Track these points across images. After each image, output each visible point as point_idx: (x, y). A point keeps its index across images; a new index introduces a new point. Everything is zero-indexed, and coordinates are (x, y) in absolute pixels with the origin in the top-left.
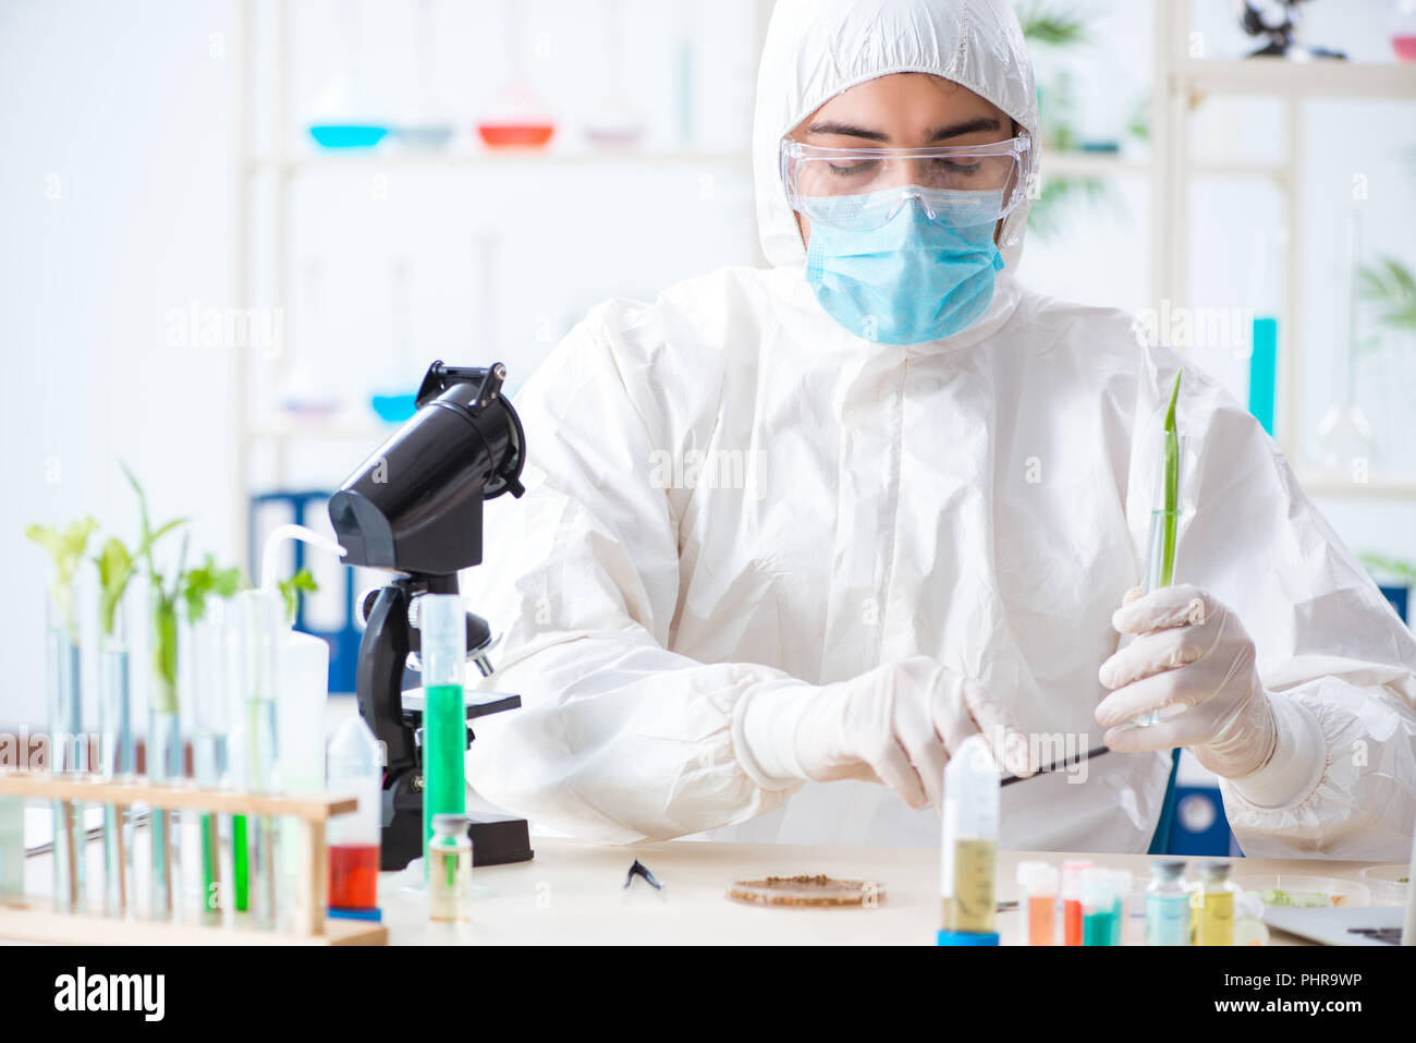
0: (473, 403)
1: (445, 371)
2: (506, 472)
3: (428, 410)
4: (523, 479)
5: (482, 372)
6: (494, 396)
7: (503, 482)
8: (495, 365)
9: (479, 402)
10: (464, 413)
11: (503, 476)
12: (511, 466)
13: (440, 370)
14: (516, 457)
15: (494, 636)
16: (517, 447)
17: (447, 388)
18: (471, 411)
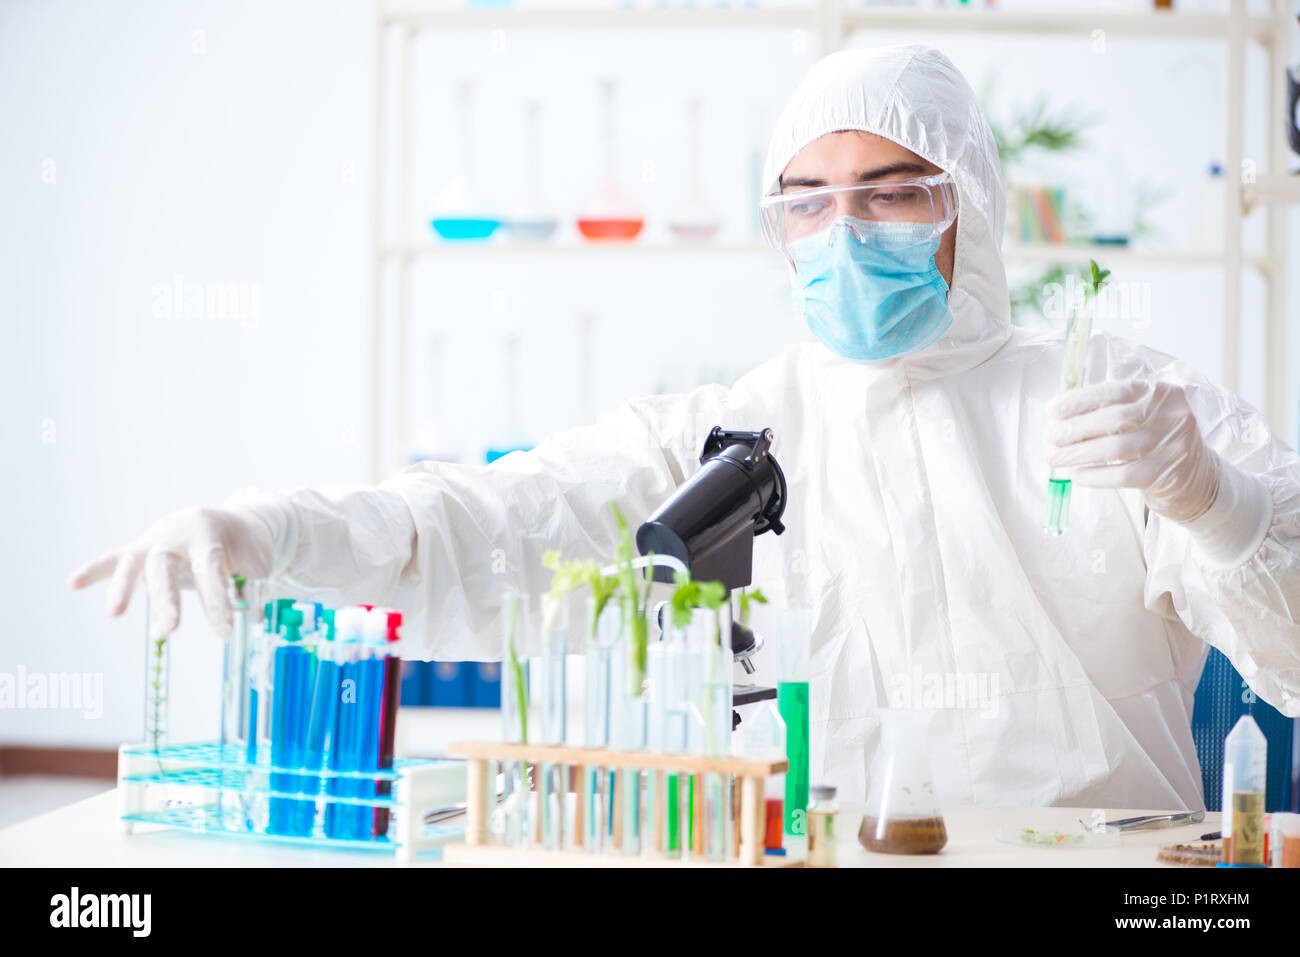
0: (748, 458)
1: (723, 434)
2: (770, 514)
3: (713, 464)
4: (783, 520)
5: (755, 435)
6: (764, 454)
7: (767, 522)
8: (765, 430)
9: (753, 458)
10: (742, 467)
11: (767, 517)
12: (774, 510)
13: (719, 434)
14: (778, 503)
15: (758, 642)
16: (780, 494)
17: (724, 448)
18: (747, 465)
